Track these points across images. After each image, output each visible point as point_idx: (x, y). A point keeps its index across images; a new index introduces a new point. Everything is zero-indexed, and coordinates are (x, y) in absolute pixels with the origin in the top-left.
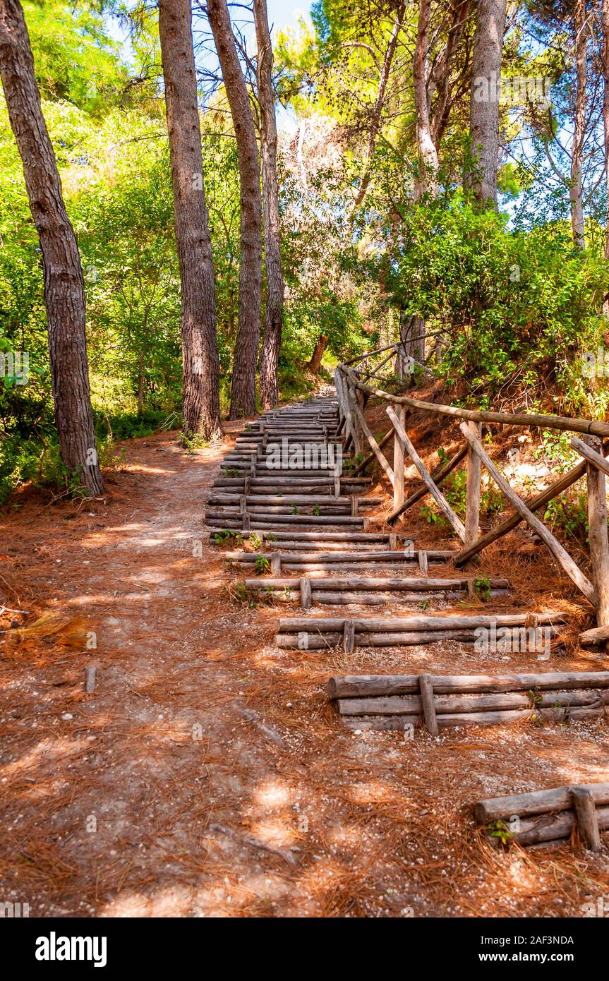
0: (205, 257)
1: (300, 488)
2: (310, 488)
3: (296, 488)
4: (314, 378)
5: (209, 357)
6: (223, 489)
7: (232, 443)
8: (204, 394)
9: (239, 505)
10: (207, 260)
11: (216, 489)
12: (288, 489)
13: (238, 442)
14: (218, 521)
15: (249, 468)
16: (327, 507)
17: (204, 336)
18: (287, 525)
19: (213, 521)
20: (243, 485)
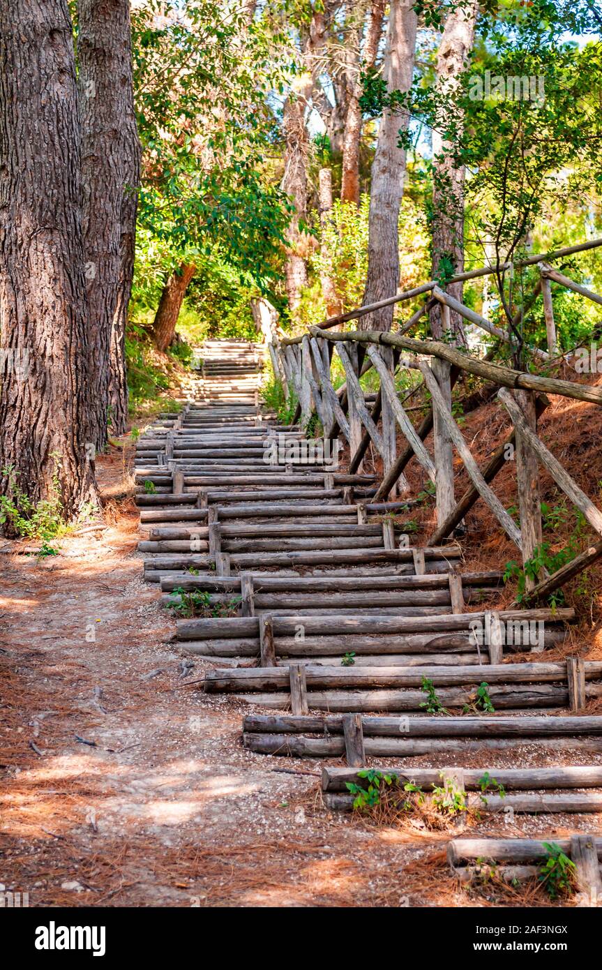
0: (62, 71)
1: (398, 640)
2: (423, 639)
3: (388, 639)
4: (164, 360)
5: (69, 313)
6: (201, 645)
7: (126, 523)
8: (57, 403)
9: (287, 689)
10: (66, 78)
11: (182, 646)
12: (368, 641)
13: (145, 521)
14: (279, 739)
15: (238, 590)
16: (508, 688)
17: (59, 260)
18: (454, 743)
19: (265, 740)
20: (255, 635)
